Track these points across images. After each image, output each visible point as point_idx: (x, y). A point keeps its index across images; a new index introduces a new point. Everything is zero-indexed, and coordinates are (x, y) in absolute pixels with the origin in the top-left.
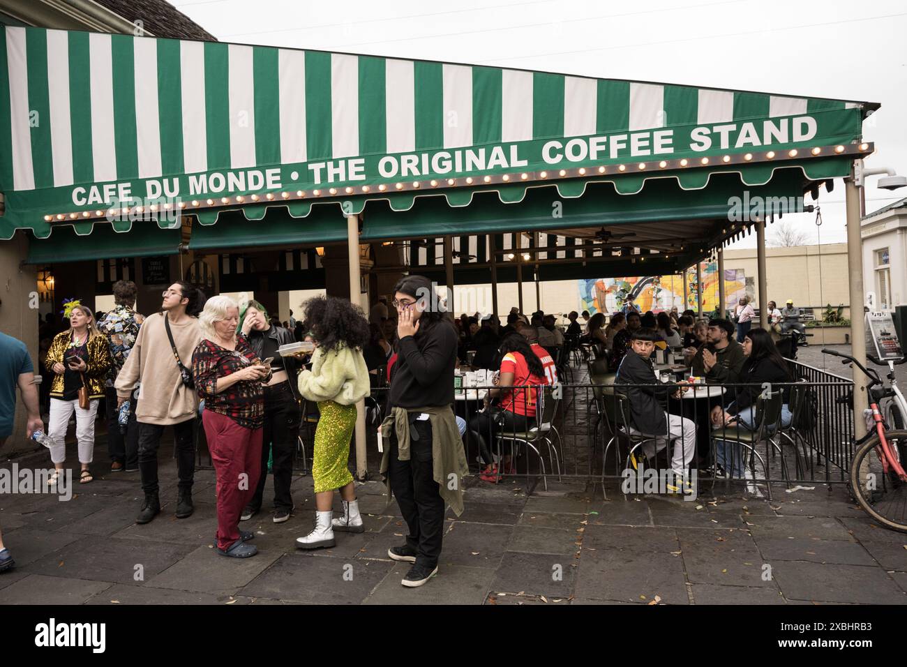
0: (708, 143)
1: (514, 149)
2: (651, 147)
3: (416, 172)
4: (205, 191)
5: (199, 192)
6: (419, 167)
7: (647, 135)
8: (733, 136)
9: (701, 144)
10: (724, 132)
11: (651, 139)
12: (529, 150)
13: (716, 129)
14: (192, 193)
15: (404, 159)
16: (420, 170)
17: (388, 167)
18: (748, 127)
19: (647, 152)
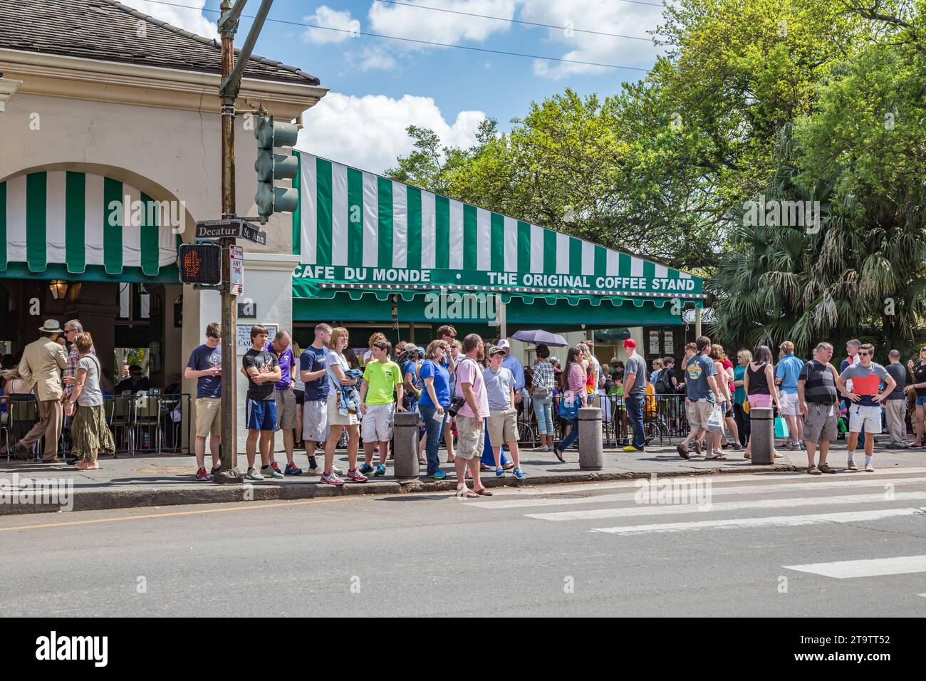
0: (658, 285)
1: (585, 278)
2: (638, 285)
3: (541, 284)
4: (384, 279)
5: (379, 279)
6: (542, 281)
7: (637, 279)
8: (667, 284)
9: (656, 286)
10: (664, 281)
11: (638, 281)
12: (591, 280)
13: (662, 280)
14: (375, 279)
15: (536, 276)
16: (543, 283)
17: (528, 280)
18: (672, 281)
19: (637, 287)
